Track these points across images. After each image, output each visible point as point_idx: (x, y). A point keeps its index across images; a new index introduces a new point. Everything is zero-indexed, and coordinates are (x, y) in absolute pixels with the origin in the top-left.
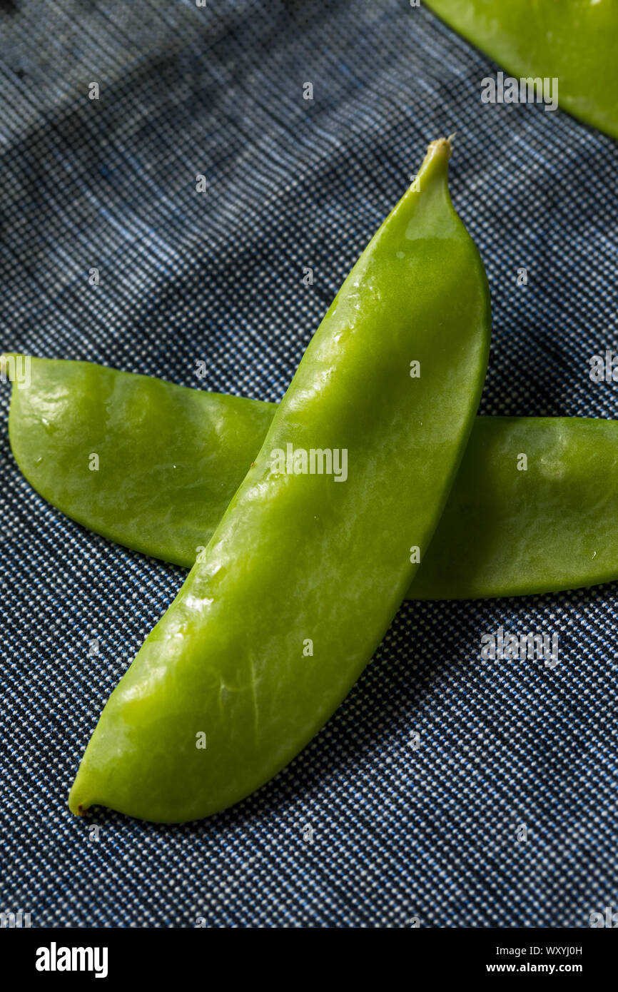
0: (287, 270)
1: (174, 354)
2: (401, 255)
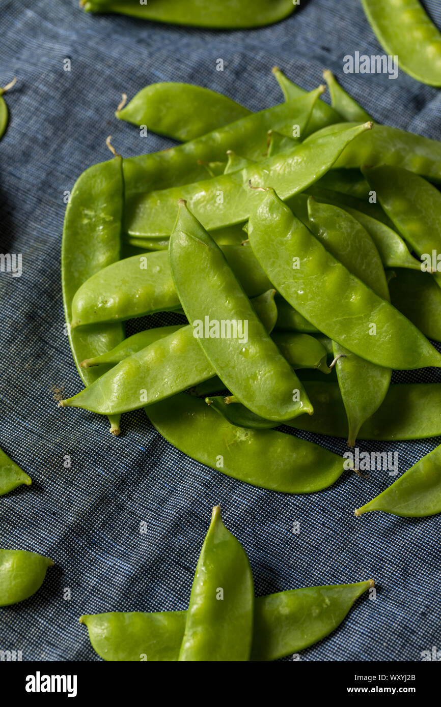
0: (171, 562)
1: (139, 602)
2: (215, 550)
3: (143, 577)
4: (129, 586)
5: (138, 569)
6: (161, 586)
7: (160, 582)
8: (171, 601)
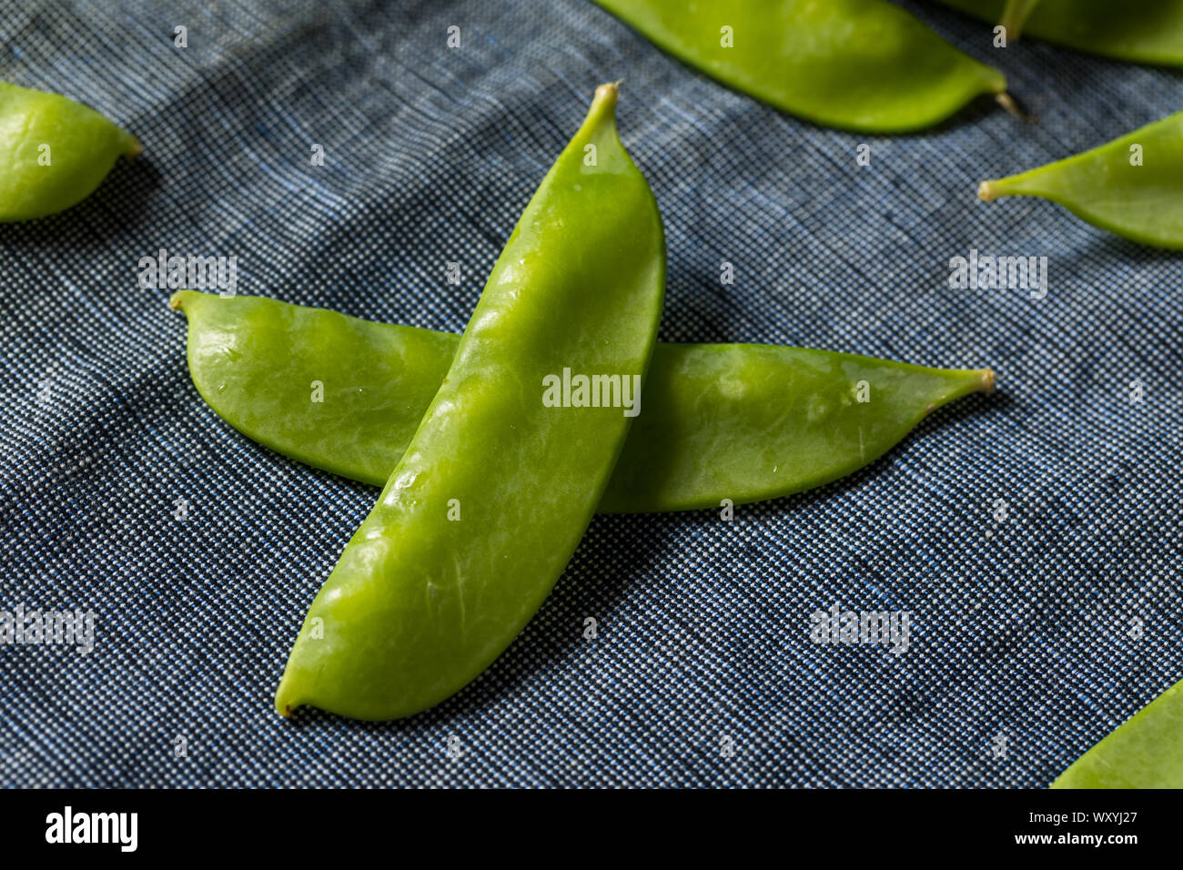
0: (454, 215)
1: (346, 293)
2: (578, 188)
3: (370, 235)
4: (328, 249)
5: (361, 211)
6: (413, 270)
7: (414, 259)
8: (431, 312)
